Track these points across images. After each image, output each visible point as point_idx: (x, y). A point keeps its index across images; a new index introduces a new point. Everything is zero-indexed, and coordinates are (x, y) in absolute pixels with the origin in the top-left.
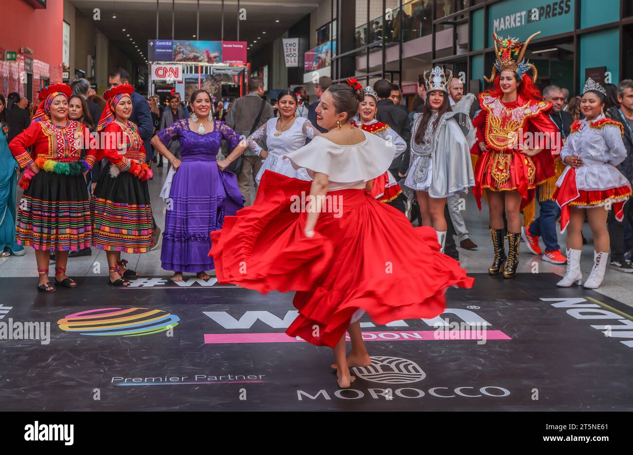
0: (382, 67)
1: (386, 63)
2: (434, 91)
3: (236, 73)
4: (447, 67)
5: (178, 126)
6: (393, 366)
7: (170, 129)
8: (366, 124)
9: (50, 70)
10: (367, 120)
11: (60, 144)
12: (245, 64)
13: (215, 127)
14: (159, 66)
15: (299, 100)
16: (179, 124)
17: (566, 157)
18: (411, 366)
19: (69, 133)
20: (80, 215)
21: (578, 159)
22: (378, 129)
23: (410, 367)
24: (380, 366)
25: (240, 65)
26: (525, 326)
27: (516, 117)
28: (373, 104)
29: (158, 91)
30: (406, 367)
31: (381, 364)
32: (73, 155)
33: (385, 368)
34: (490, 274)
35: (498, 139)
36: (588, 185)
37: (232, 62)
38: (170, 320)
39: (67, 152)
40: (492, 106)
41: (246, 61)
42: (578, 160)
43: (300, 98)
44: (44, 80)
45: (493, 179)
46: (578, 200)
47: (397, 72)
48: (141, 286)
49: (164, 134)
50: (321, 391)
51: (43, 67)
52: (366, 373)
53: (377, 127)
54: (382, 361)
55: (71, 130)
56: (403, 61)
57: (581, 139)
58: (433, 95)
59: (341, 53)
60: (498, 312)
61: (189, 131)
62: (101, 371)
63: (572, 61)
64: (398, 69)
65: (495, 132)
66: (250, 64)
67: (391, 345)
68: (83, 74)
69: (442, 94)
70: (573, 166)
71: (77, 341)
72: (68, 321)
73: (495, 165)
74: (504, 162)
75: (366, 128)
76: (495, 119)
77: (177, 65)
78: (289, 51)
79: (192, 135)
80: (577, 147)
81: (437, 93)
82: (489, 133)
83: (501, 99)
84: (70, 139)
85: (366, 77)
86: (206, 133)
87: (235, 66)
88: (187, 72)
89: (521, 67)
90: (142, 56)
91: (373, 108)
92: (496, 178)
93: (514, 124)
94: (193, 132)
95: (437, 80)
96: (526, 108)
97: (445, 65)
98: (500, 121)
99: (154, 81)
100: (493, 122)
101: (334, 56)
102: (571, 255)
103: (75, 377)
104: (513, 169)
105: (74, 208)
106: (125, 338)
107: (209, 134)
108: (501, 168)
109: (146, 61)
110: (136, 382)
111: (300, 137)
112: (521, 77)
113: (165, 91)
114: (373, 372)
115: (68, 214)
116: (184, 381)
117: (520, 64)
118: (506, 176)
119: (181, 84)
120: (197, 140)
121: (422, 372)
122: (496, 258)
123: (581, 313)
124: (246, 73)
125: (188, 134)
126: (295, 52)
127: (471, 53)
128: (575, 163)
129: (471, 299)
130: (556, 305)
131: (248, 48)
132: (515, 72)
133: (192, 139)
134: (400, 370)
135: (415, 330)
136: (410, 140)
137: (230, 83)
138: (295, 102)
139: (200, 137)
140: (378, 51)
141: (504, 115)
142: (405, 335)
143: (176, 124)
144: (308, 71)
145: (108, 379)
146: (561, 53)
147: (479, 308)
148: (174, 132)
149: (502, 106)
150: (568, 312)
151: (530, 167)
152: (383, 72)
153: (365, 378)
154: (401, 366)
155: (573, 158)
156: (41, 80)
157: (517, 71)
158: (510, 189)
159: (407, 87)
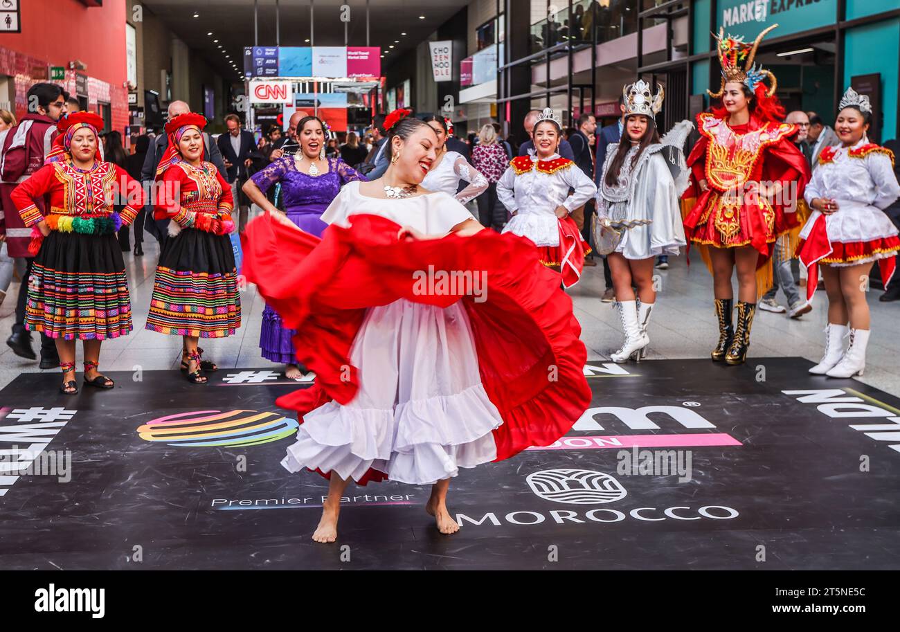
0: (568, 79)
1: (573, 74)
2: (634, 116)
3: (366, 91)
4: (658, 77)
5: (281, 167)
6: (583, 481)
7: (269, 171)
8: (544, 160)
9: (111, 91)
10: (545, 155)
11: (80, 195)
12: (377, 78)
13: (331, 167)
14: (259, 83)
15: (449, 128)
16: (282, 163)
17: (813, 199)
18: (608, 481)
19: (94, 180)
20: (110, 291)
21: (832, 203)
22: (558, 166)
23: (606, 483)
24: (566, 481)
25: (371, 81)
26: (761, 428)
27: (749, 145)
28: (552, 133)
29: (260, 118)
30: (600, 482)
31: (567, 479)
32: (99, 210)
33: (573, 484)
34: (713, 360)
35: (723, 175)
36: (844, 235)
37: (360, 75)
38: (285, 425)
39: (90, 206)
40: (715, 130)
41: (379, 74)
42: (831, 205)
43: (451, 125)
44: (103, 106)
45: (717, 233)
46: (830, 256)
47: (588, 86)
48: (246, 381)
49: (262, 178)
50: (488, 515)
51: (101, 88)
52: (547, 490)
53: (558, 164)
54: (569, 475)
55: (97, 176)
56: (596, 71)
57: (836, 172)
58: (632, 120)
59: (512, 61)
60: (724, 410)
61: (297, 172)
62: (198, 491)
63: (833, 66)
64: (591, 83)
65: (719, 166)
66: (385, 78)
67: (580, 455)
68: (156, 95)
69: (645, 120)
70: (825, 213)
71: (164, 454)
72: (151, 428)
73: (719, 213)
74: (732, 208)
75: (543, 166)
76: (719, 148)
77: (284, 81)
78: (438, 59)
79: (302, 177)
80: (830, 184)
81: (638, 118)
82: (711, 168)
83: (727, 121)
84: (94, 188)
85: (545, 94)
86: (320, 175)
87: (365, 81)
88: (299, 92)
89: (751, 75)
90: (236, 69)
91: (552, 138)
92: (722, 231)
93: (746, 154)
94: (303, 174)
95: (639, 99)
96: (763, 132)
97: (655, 74)
98: (726, 151)
99: (253, 104)
100: (716, 152)
101: (502, 65)
102: (831, 332)
103: (164, 500)
104: (744, 217)
105: (100, 281)
106: (227, 450)
107: (323, 175)
108: (728, 216)
109: (242, 77)
110: (244, 505)
111: (450, 179)
112: (753, 90)
113: (269, 117)
114: (557, 490)
115: (92, 289)
116: (307, 504)
117: (749, 72)
118: (736, 227)
119: (289, 108)
120: (309, 184)
121: (621, 488)
122: (721, 338)
123: (838, 410)
124: (380, 91)
125: (296, 177)
126: (447, 61)
127: (692, 58)
128: (827, 208)
129: (688, 393)
130: (803, 400)
131: (382, 56)
132: (742, 83)
133: (302, 183)
134: (593, 487)
135: (613, 434)
136: (600, 180)
137: (358, 106)
138: (443, 131)
139: (312, 180)
140: (562, 56)
141: (732, 143)
142: (600, 442)
143: (277, 164)
144: (466, 87)
145: (207, 502)
146: (818, 56)
147: (700, 404)
148: (275, 175)
149: (729, 131)
150: (820, 408)
151: (768, 212)
152: (570, 86)
153: (546, 497)
154: (594, 482)
155: (824, 202)
156: (99, 105)
157: (746, 81)
158: (741, 245)
159: (603, 106)
